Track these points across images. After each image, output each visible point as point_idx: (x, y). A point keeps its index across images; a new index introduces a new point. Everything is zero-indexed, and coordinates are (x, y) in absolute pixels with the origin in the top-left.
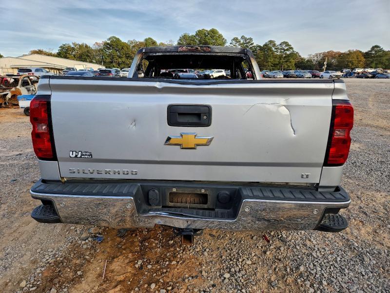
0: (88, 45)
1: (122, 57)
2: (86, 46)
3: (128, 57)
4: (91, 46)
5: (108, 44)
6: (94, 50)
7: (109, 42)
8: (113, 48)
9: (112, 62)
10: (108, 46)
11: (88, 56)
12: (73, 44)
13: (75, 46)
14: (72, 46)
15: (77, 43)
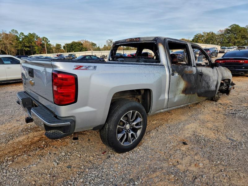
0: (214, 32)
1: (238, 38)
2: (212, 33)
3: (244, 37)
4: (215, 33)
5: (229, 30)
6: (217, 36)
7: (230, 28)
8: (232, 32)
9: (229, 43)
10: (229, 31)
11: (211, 39)
12: (203, 33)
13: (204, 34)
14: (202, 34)
15: (206, 32)
